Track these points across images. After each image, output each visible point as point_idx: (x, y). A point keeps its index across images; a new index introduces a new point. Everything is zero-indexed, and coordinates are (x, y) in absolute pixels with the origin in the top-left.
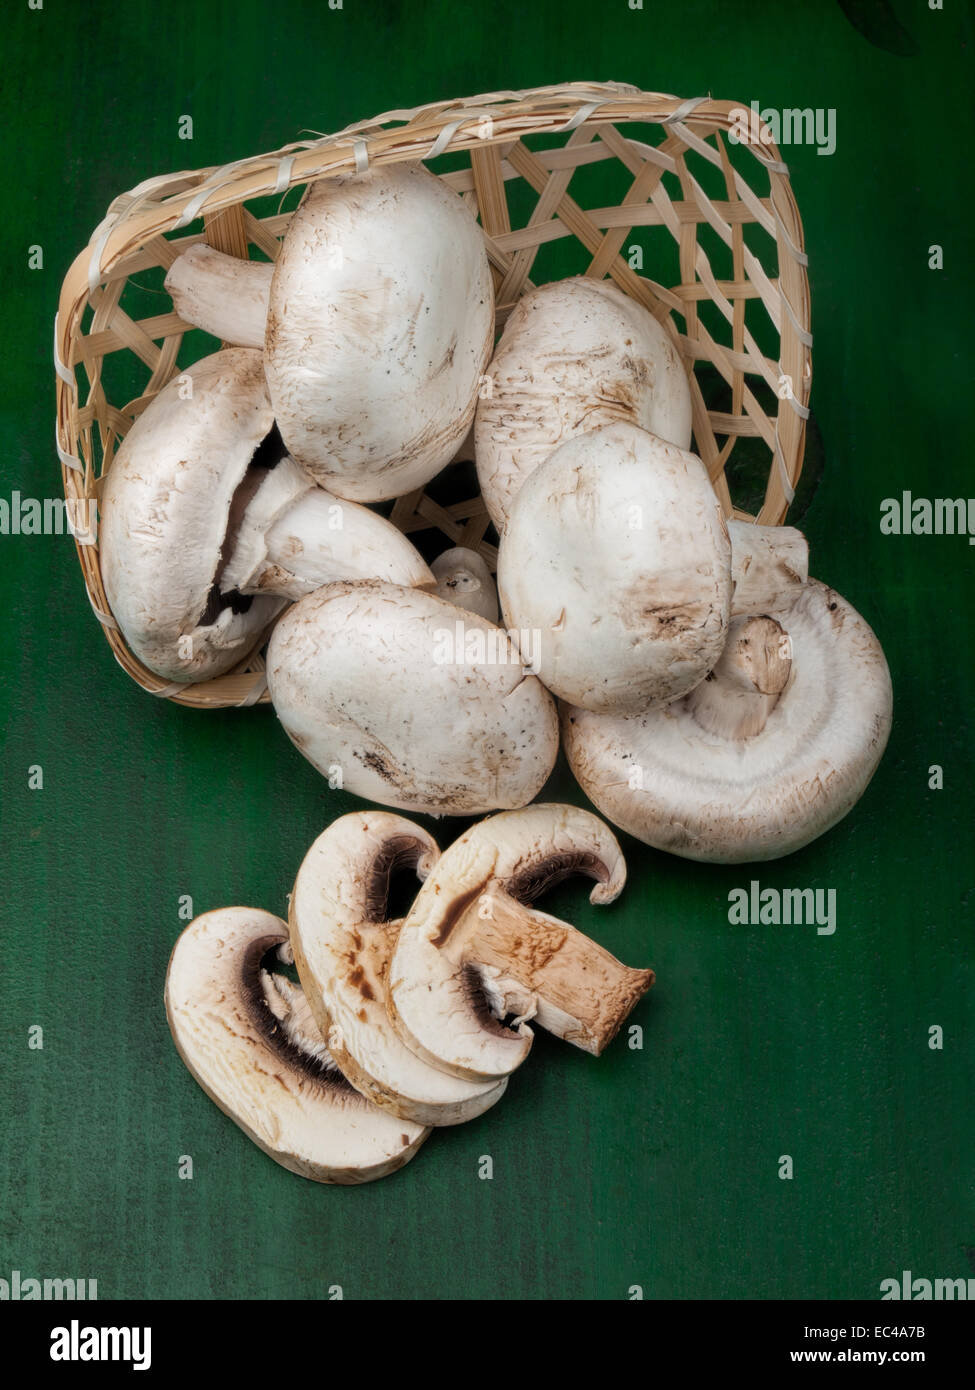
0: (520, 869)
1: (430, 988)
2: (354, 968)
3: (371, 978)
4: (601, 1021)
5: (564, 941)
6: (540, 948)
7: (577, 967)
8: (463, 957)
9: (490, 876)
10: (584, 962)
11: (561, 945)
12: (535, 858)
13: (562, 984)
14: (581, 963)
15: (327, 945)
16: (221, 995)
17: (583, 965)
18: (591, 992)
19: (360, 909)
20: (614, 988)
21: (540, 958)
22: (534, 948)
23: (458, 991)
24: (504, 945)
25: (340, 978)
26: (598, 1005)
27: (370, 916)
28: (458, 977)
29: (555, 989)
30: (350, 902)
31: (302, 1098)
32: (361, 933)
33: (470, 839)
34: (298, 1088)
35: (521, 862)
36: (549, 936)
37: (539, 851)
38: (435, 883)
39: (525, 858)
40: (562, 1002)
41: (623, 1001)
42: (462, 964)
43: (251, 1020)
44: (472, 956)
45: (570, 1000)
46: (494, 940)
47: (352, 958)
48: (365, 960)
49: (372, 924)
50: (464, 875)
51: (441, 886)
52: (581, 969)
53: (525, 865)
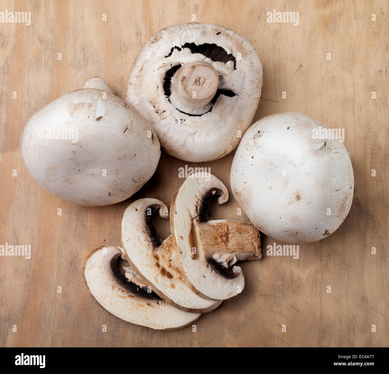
0: (198, 210)
1: (204, 276)
2: (161, 269)
3: (168, 269)
4: (257, 249)
5: (228, 228)
6: (223, 235)
7: (237, 234)
8: (206, 257)
9: (192, 220)
10: (238, 231)
11: (228, 230)
12: (199, 203)
13: (238, 244)
14: (238, 232)
15: (147, 265)
16: (112, 287)
17: (239, 233)
18: (247, 240)
19: (151, 244)
20: (253, 234)
21: (224, 238)
22: (221, 237)
23: (212, 270)
24: (212, 242)
25: (158, 276)
26: (252, 244)
27: (156, 245)
28: (209, 265)
29: (237, 247)
30: (146, 243)
31: (161, 307)
32: (155, 253)
33: (177, 211)
34: (157, 304)
35: (197, 207)
36: (222, 229)
37: (199, 199)
38: (179, 236)
39: (197, 205)
40: (242, 250)
41: (258, 236)
42: (207, 260)
43: (128, 290)
44: (207, 254)
45: (244, 248)
46: (209, 243)
47: (158, 265)
48: (163, 263)
49: (158, 247)
50: (185, 226)
51: (182, 236)
52: (239, 234)
53: (199, 207)
